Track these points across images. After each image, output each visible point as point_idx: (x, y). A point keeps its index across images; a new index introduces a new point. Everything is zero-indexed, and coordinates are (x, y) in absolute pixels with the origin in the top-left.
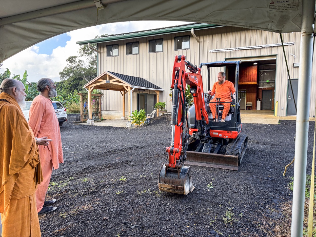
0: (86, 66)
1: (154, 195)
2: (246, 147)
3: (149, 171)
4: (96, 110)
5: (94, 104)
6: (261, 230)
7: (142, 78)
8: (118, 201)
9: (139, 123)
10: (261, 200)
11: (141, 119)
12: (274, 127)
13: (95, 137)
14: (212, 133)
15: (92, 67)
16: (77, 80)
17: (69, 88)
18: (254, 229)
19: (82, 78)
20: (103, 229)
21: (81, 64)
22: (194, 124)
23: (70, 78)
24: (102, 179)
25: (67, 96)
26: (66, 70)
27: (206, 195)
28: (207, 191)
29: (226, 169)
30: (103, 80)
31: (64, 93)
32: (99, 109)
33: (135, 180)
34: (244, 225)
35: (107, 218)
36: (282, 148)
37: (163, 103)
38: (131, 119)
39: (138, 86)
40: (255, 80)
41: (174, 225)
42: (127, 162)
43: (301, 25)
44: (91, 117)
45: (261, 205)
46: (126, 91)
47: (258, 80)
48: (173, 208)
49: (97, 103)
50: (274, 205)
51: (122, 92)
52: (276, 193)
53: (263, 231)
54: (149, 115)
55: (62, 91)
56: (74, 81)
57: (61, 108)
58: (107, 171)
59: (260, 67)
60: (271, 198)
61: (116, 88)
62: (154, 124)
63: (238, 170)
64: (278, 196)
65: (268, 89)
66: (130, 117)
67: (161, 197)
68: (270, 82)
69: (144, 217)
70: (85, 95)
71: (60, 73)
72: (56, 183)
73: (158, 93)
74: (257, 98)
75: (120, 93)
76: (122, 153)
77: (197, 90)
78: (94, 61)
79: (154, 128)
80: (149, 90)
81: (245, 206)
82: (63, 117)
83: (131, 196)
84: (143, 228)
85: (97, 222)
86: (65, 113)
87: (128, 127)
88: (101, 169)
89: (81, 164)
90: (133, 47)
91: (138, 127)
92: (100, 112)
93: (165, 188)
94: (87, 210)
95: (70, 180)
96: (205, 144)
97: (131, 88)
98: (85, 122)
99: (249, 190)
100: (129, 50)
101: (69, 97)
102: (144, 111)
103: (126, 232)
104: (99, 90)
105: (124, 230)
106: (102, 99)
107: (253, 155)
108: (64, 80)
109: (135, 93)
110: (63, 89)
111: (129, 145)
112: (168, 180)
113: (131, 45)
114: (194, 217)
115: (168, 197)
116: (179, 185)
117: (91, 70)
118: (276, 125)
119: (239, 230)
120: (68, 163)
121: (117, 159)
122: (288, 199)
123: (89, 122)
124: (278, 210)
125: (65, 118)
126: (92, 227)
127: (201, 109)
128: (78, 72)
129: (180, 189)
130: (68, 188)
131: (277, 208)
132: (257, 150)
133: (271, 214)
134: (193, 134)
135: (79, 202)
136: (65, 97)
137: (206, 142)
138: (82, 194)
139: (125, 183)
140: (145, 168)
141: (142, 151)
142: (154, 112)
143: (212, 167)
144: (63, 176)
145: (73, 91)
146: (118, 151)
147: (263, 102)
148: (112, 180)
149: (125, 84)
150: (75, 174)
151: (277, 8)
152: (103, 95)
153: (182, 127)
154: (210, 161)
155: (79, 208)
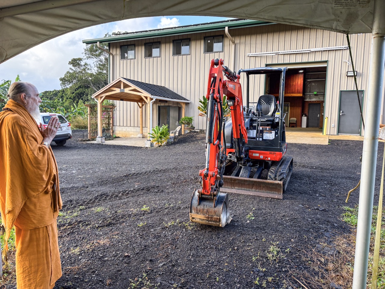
0: (93, 71)
1: (184, 227)
2: (291, 171)
3: (176, 199)
4: (107, 126)
5: (105, 118)
6: (312, 268)
7: (164, 86)
8: (141, 234)
9: (161, 142)
10: (311, 233)
11: (163, 136)
12: (323, 148)
13: (107, 158)
14: (251, 154)
15: (101, 72)
16: (82, 88)
17: (72, 98)
18: (303, 267)
19: (89, 86)
20: (125, 267)
21: (87, 69)
22: (230, 143)
23: (73, 85)
24: (119, 208)
25: (69, 108)
26: (68, 75)
27: (246, 228)
28: (247, 222)
29: (268, 197)
30: (117, 88)
31: (67, 104)
32: (111, 125)
33: (160, 210)
34: (291, 263)
35: (129, 255)
36: (334, 172)
37: (190, 118)
38: (151, 137)
39: (160, 96)
40: (301, 91)
41: (210, 262)
42: (149, 189)
43: (372, 24)
44: (101, 134)
45: (311, 239)
46: (145, 102)
47: (304, 91)
48: (207, 242)
49: (108, 116)
50: (325, 239)
51: (139, 103)
52: (328, 225)
53: (314, 269)
54: (172, 133)
55: (64, 101)
56: (78, 90)
57: (65, 122)
58: (124, 199)
59: (306, 75)
60: (322, 231)
61: (132, 98)
62: (179, 143)
63: (282, 198)
64: (330, 229)
65: (315, 103)
66: (149, 135)
67: (192, 229)
68: (318, 94)
69: (174, 253)
70: (94, 107)
71: (61, 79)
72: (63, 213)
73: (184, 106)
74: (303, 113)
75: (137, 104)
76: (142, 178)
77: (235, 102)
78: (104, 65)
79: (179, 148)
80: (173, 102)
81: (292, 240)
82: (67, 134)
83: (157, 228)
84: (173, 266)
85: (118, 259)
86: (69, 128)
87: (147, 146)
88: (117, 196)
89: (92, 191)
90: (153, 48)
91: (159, 146)
92: (111, 128)
93: (198, 219)
94: (104, 245)
95: (81, 210)
96: (243, 167)
97: (152, 99)
98: (93, 140)
99: (297, 222)
100: (148, 51)
101: (73, 109)
102: (167, 127)
103: (153, 271)
104: (111, 100)
105: (150, 269)
106: (114, 112)
107: (299, 181)
108: (65, 87)
109: (155, 105)
110: (65, 99)
111: (150, 168)
112: (201, 209)
113: (151, 46)
114: (233, 253)
115: (201, 229)
116: (215, 216)
117: (100, 76)
118: (326, 145)
119: (286, 268)
120: (76, 189)
121: (137, 185)
122: (342, 232)
123: (98, 140)
124: (330, 245)
125: (69, 135)
126: (111, 265)
127: (240, 125)
128: (84, 78)
129: (216, 220)
130: (79, 219)
131: (330, 243)
132: (303, 175)
133: (322, 250)
134: (229, 156)
135: (93, 236)
136: (67, 109)
137: (244, 164)
138: (96, 226)
139: (148, 213)
140: (171, 196)
141: (166, 176)
142: (178, 129)
143: (251, 194)
144: (71, 205)
145: (77, 102)
146: (137, 175)
147: (309, 118)
148: (132, 209)
149: (144, 94)
150: (86, 203)
151: (344, 4)
152: (116, 106)
153: (219, 146)
154: (249, 187)
155: (94, 242)
